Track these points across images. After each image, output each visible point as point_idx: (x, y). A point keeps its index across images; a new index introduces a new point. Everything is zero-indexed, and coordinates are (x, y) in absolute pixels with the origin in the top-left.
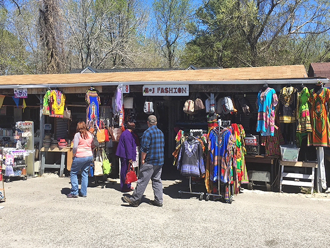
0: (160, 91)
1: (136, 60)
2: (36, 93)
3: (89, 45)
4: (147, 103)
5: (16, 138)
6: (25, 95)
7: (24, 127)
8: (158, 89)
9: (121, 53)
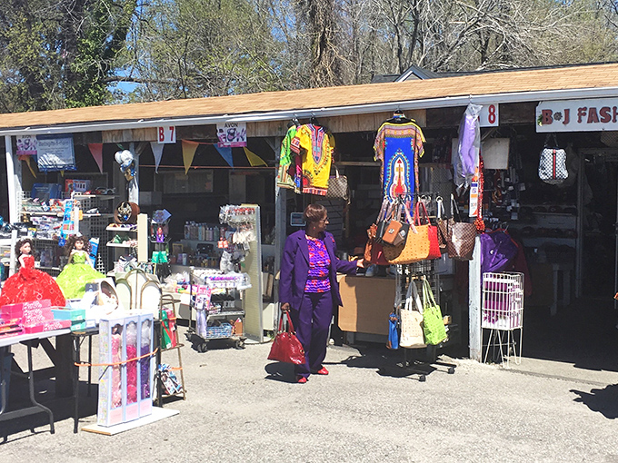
0: (585, 119)
1: (542, 44)
2: (267, 135)
3: (417, 13)
4: (548, 152)
5: (220, 246)
6: (240, 140)
7: (238, 219)
8: (581, 112)
9: (501, 28)
